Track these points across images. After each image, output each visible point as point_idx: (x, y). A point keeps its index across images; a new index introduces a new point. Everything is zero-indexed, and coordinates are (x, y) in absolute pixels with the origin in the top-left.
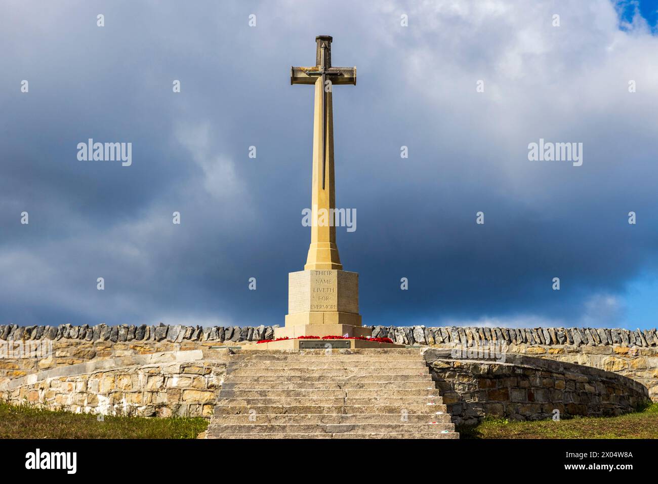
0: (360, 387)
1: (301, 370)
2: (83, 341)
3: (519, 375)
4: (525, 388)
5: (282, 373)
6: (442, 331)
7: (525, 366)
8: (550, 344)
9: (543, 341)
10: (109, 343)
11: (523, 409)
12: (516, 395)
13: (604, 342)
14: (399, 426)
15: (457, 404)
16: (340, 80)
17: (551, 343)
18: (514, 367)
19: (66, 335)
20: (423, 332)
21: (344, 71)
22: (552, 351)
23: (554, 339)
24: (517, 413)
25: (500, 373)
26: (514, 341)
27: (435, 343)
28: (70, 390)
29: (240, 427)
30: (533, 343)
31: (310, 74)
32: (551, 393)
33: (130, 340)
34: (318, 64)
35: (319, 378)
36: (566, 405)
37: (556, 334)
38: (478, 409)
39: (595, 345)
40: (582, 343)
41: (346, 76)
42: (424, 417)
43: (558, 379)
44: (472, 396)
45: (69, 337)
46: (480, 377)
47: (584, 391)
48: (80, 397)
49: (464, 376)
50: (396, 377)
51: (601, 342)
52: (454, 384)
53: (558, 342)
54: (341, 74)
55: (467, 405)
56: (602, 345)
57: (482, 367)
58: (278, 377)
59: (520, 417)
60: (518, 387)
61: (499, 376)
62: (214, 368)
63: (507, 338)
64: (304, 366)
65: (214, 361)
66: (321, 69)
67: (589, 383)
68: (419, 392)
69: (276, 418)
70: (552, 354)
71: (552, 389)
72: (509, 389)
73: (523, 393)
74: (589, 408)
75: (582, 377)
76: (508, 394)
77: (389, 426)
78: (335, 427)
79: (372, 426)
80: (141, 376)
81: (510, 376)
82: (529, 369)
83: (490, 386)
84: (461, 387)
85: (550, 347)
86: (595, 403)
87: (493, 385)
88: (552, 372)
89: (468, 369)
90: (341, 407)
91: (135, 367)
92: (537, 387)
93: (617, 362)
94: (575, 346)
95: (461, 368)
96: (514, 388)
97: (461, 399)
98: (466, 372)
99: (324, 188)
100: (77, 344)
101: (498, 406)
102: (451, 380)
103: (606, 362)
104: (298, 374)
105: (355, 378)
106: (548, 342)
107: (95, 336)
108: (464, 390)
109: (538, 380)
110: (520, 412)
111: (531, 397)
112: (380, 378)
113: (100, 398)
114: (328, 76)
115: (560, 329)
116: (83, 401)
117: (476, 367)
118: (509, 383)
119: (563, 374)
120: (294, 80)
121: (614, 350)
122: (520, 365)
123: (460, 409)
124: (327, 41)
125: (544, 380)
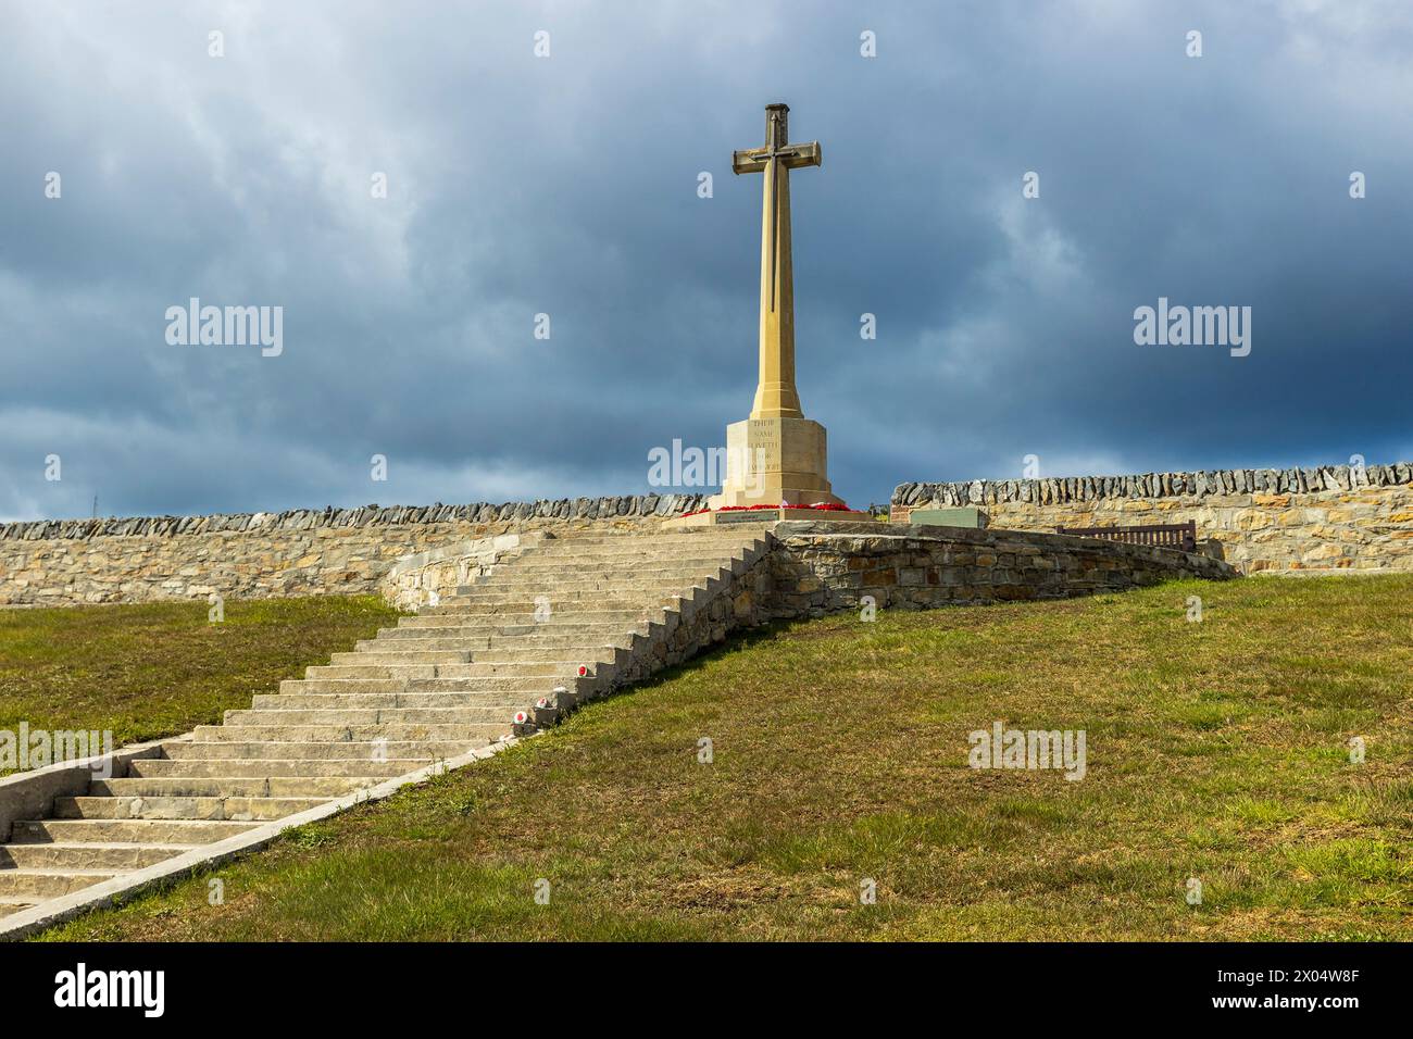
0: (630, 577)
2: (558, 519)
3: (915, 550)
4: (923, 567)
5: (570, 562)
6: (1009, 485)
7: (925, 538)
8: (1160, 496)
9: (1150, 492)
10: (587, 521)
11: (919, 595)
12: (908, 577)
13: (1241, 488)
14: (585, 626)
15: (818, 592)
16: (796, 163)
17: (1162, 493)
18: (905, 540)
19: (538, 513)
20: (981, 488)
21: (801, 149)
22: (1161, 505)
23: (1166, 489)
24: (909, 600)
25: (883, 548)
26: (1108, 494)
27: (996, 502)
30: (1135, 496)
31: (756, 159)
32: (969, 572)
33: (611, 516)
34: (767, 143)
36: (996, 587)
37: (1170, 482)
38: (848, 597)
39: (1225, 495)
40: (1207, 492)
41: (803, 156)
42: (634, 613)
43: (981, 553)
44: (840, 579)
45: (542, 515)
46: (850, 556)
47: (1031, 567)
49: (828, 555)
51: (1235, 489)
52: (814, 566)
53: (1172, 493)
54: (796, 154)
55: (832, 592)
56: (1238, 493)
57: (855, 542)
59: (913, 605)
60: (912, 566)
61: (881, 552)
66: (770, 150)
67: (1043, 555)
69: (467, 619)
70: (1161, 509)
71: (971, 567)
72: (897, 570)
73: (921, 575)
74: (1040, 589)
75: (1027, 548)
76: (894, 576)
78: (514, 629)
80: (463, 568)
81: (898, 552)
82: (931, 541)
83: (866, 567)
84: (823, 570)
85: (1159, 500)
86: (1052, 582)
87: (872, 564)
88: (971, 545)
89: (834, 545)
90: (557, 604)
91: (458, 557)
92: (945, 565)
93: (1257, 518)
94: (1196, 497)
95: (823, 545)
96: (906, 568)
97: (824, 586)
98: (830, 550)
99: (773, 310)
100: (551, 523)
101: (879, 592)
102: (810, 561)
103: (1241, 518)
106: (1156, 494)
107: (572, 512)
108: (827, 573)
109: (946, 556)
110: (914, 598)
111: (933, 579)
114: (779, 159)
115: (1179, 474)
116: (419, 599)
117: (845, 542)
118: (896, 562)
119: (993, 546)
120: (737, 169)
121: (1254, 500)
122: (915, 538)
123: (822, 598)
124: (780, 111)
125: (957, 556)
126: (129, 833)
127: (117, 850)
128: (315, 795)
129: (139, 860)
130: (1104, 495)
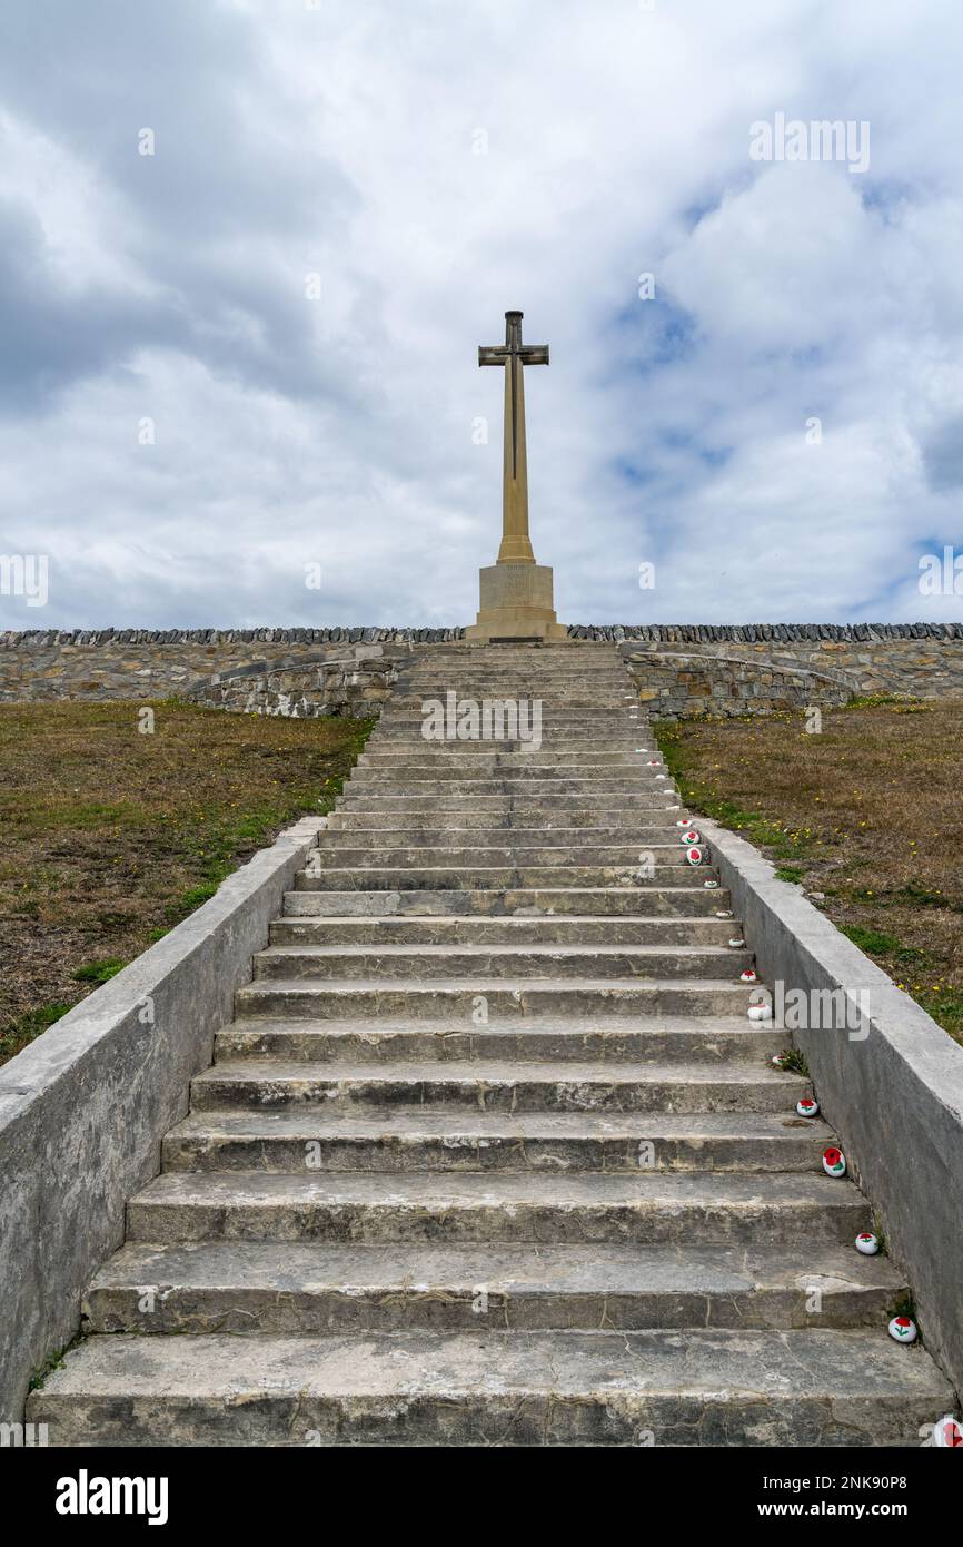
1: (485, 665)
3: (723, 668)
4: (728, 682)
7: (729, 659)
8: (757, 641)
9: (750, 639)
11: (726, 704)
12: (719, 690)
13: (812, 638)
15: (655, 700)
16: (532, 360)
18: (716, 660)
21: (536, 349)
22: (759, 647)
23: (762, 637)
24: (720, 709)
26: (719, 638)
28: (251, 690)
29: (411, 723)
30: (739, 640)
31: (498, 354)
34: (507, 342)
35: (503, 673)
36: (772, 700)
37: (764, 632)
39: (802, 642)
40: (789, 639)
41: (538, 355)
44: (671, 691)
46: (680, 671)
47: (792, 685)
48: (261, 697)
49: (662, 670)
50: (586, 671)
51: (808, 638)
52: (651, 678)
54: (533, 353)
55: (666, 700)
56: (811, 641)
57: (682, 661)
58: (459, 672)
59: (723, 713)
60: (720, 681)
61: (700, 670)
62: (394, 665)
63: (711, 636)
64: (489, 661)
65: (394, 658)
66: (511, 348)
68: (610, 685)
72: (711, 684)
73: (727, 687)
76: (710, 689)
77: (575, 721)
79: (556, 721)
80: (320, 675)
81: (712, 670)
82: (733, 662)
83: (690, 680)
84: (658, 681)
87: (694, 678)
88: (757, 666)
89: (667, 662)
91: (313, 665)
92: (742, 681)
93: (825, 659)
95: (659, 662)
96: (716, 683)
97: (658, 694)
98: (664, 665)
99: (515, 478)
101: (699, 701)
102: (648, 674)
103: (815, 659)
104: (481, 668)
105: (541, 672)
106: (754, 640)
108: (661, 684)
109: (742, 674)
110: (723, 708)
111: (734, 692)
112: (569, 672)
113: (281, 697)
116: (264, 701)
118: (711, 679)
120: (483, 361)
121: (823, 647)
122: (723, 658)
123: (657, 704)
124: (514, 317)
125: (750, 674)
126: (428, 933)
127: (463, 956)
128: (575, 886)
129: (492, 967)
130: (715, 639)
